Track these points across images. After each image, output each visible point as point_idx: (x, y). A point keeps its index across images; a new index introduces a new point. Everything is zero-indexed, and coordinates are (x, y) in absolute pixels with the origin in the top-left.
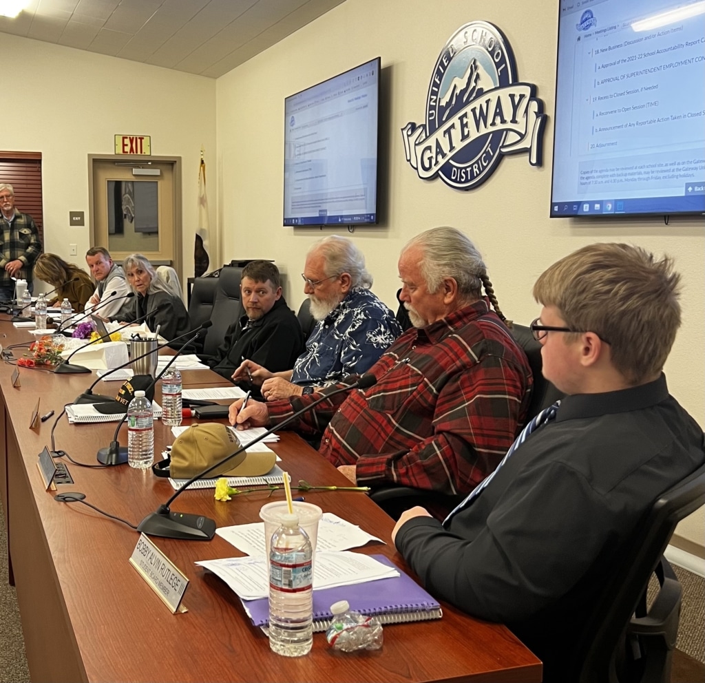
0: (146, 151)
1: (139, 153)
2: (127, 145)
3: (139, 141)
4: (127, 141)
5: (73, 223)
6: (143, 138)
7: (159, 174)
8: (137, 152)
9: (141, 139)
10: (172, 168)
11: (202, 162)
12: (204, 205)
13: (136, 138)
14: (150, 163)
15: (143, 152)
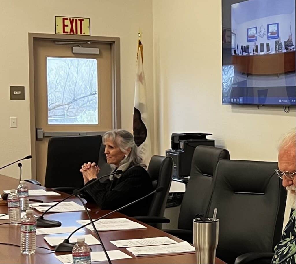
0: (86, 31)
1: (79, 33)
2: (67, 26)
3: (79, 22)
4: (67, 22)
5: (13, 97)
6: (83, 20)
7: (98, 53)
8: (77, 32)
9: (81, 20)
10: (111, 48)
11: (140, 43)
12: (142, 82)
13: (76, 20)
14: (89, 43)
15: (83, 32)
